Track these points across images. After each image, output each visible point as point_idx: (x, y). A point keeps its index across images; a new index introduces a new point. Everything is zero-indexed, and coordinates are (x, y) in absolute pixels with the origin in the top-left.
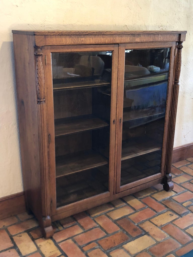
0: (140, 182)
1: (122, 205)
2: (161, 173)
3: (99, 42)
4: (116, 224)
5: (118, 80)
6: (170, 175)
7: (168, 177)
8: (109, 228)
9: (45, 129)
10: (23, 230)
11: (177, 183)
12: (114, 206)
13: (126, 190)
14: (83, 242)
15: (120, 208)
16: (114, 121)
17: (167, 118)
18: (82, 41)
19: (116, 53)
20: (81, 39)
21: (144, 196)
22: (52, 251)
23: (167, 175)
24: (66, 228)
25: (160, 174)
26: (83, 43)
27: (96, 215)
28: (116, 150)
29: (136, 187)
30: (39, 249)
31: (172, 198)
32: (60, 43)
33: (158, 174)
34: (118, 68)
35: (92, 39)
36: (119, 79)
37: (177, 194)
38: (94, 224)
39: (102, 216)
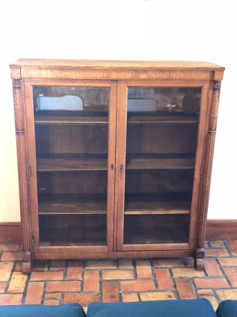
0: (153, 246)
1: (127, 268)
2: (189, 244)
3: (89, 77)
4: (100, 285)
5: (117, 120)
6: (202, 250)
7: (197, 251)
8: (90, 285)
9: (22, 160)
10: (14, 259)
11: (221, 264)
12: (118, 266)
13: (131, 251)
14: (51, 289)
15: (123, 270)
16: (112, 166)
17: (197, 175)
18: (67, 75)
19: (113, 90)
20: (64, 74)
21: (164, 266)
22: (17, 286)
23: (197, 249)
24: (51, 271)
25: (186, 244)
26: (67, 77)
27: (91, 268)
28: (116, 200)
29: (147, 251)
30: (10, 281)
31: (195, 279)
32: (40, 77)
33: (183, 244)
34: (117, 107)
35: (79, 73)
36: (119, 119)
37: (206, 277)
38: (80, 277)
39: (96, 271)
